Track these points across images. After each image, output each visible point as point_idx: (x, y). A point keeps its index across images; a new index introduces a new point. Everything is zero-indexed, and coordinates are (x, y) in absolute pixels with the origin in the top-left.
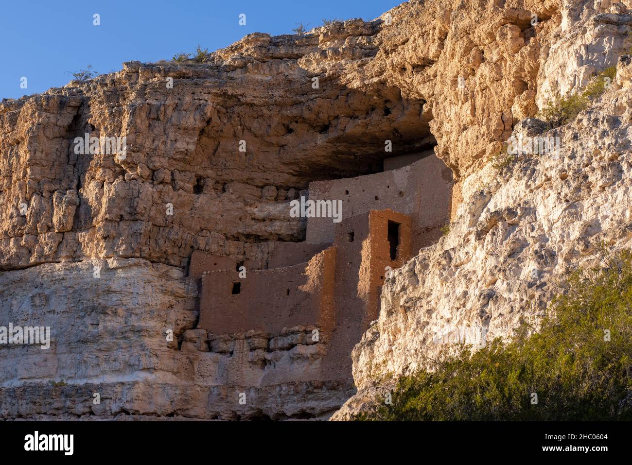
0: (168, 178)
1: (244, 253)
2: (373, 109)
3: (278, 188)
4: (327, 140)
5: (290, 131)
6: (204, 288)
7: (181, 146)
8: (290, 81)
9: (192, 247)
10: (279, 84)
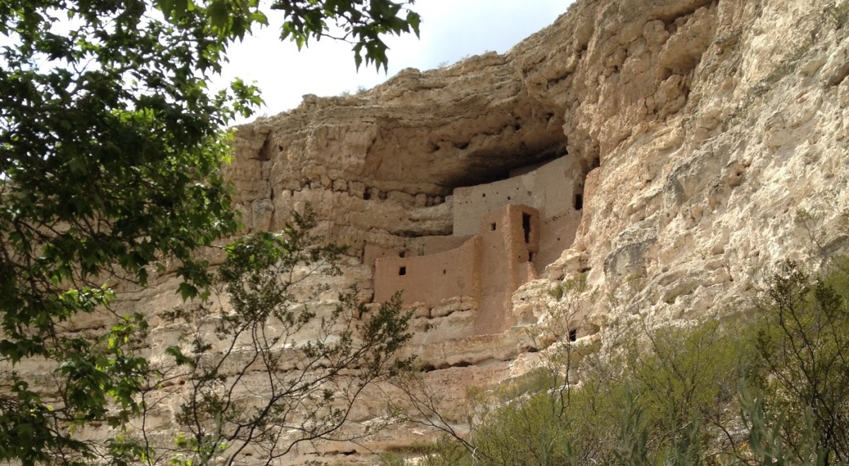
0: (345, 187)
1: (405, 246)
2: (506, 126)
3: (428, 196)
4: (467, 154)
5: (437, 148)
6: (378, 271)
7: (353, 160)
8: (438, 106)
9: (365, 241)
10: (429, 109)
